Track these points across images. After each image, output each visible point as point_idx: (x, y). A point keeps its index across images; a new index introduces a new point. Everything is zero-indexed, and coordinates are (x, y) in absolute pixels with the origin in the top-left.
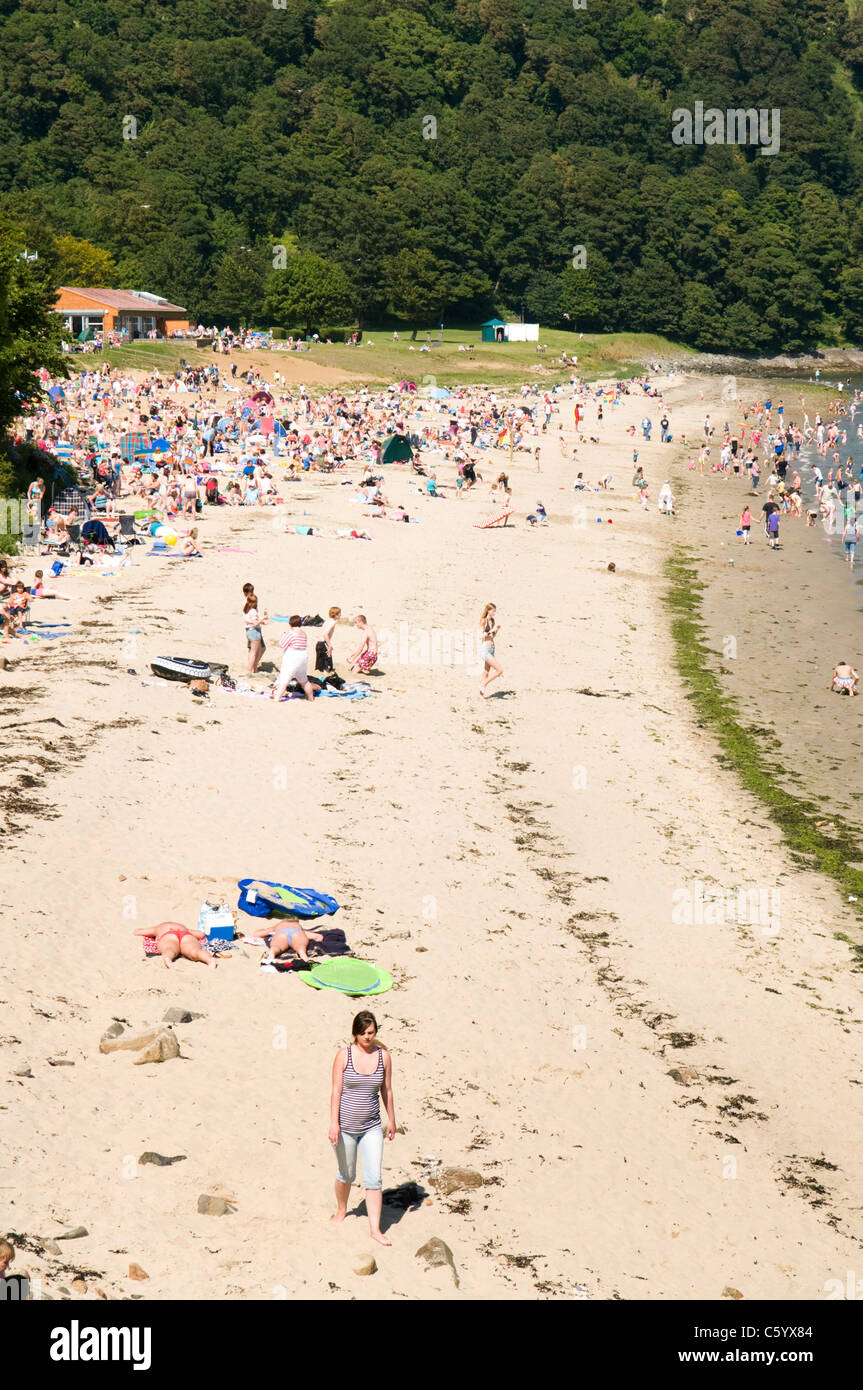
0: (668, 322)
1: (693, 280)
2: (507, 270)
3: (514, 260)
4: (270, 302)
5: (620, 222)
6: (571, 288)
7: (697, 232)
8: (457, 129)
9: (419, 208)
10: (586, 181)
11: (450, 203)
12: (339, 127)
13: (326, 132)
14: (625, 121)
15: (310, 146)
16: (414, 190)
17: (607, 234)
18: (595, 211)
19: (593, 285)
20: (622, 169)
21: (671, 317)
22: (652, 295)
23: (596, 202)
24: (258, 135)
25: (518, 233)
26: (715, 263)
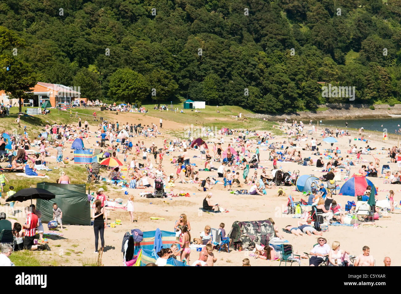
0: (243, 101)
1: (251, 85)
2: (181, 81)
3: (184, 77)
4: (112, 91)
5: (224, 62)
6: (207, 88)
7: (252, 67)
8: (155, 27)
9: (150, 56)
10: (209, 47)
11: (162, 54)
12: (110, 26)
13: (105, 27)
14: (215, 27)
15: (99, 32)
16: (147, 48)
17: (219, 67)
18: (214, 58)
19: (215, 87)
20: (223, 42)
21: (244, 99)
22: (237, 91)
23: (214, 55)
24: (78, 28)
25: (185, 67)
26: (259, 79)
